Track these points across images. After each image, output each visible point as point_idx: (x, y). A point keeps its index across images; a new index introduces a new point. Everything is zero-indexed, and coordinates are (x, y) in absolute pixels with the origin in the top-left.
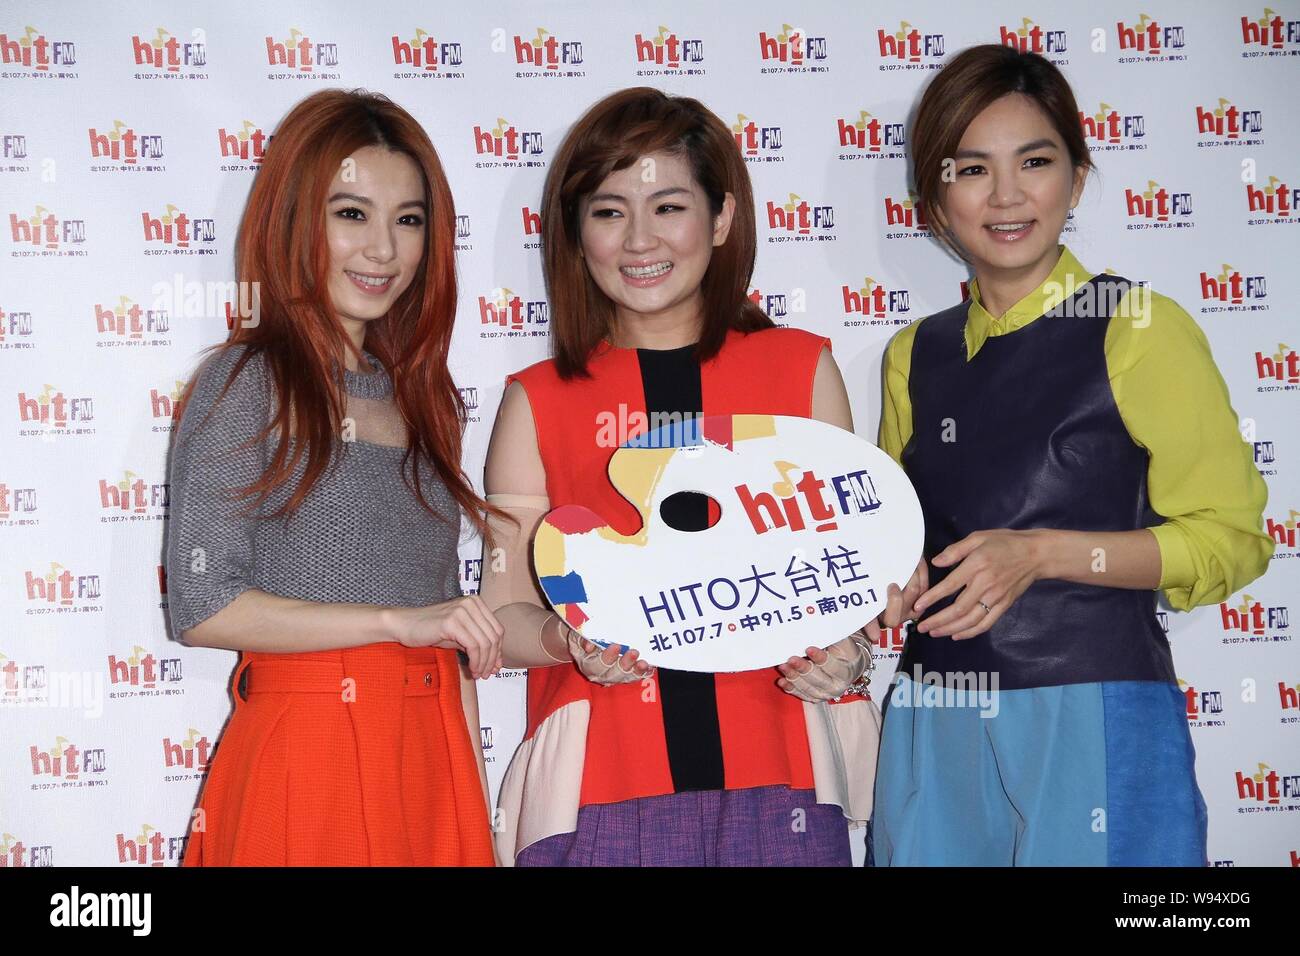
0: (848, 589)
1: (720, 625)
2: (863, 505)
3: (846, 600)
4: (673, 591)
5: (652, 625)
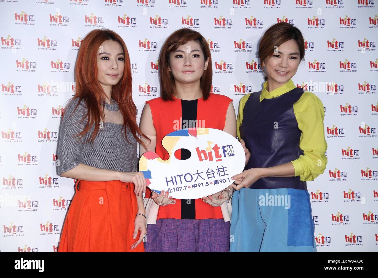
0: (222, 178)
1: (186, 186)
2: (230, 154)
3: (221, 181)
4: (175, 176)
5: (168, 186)
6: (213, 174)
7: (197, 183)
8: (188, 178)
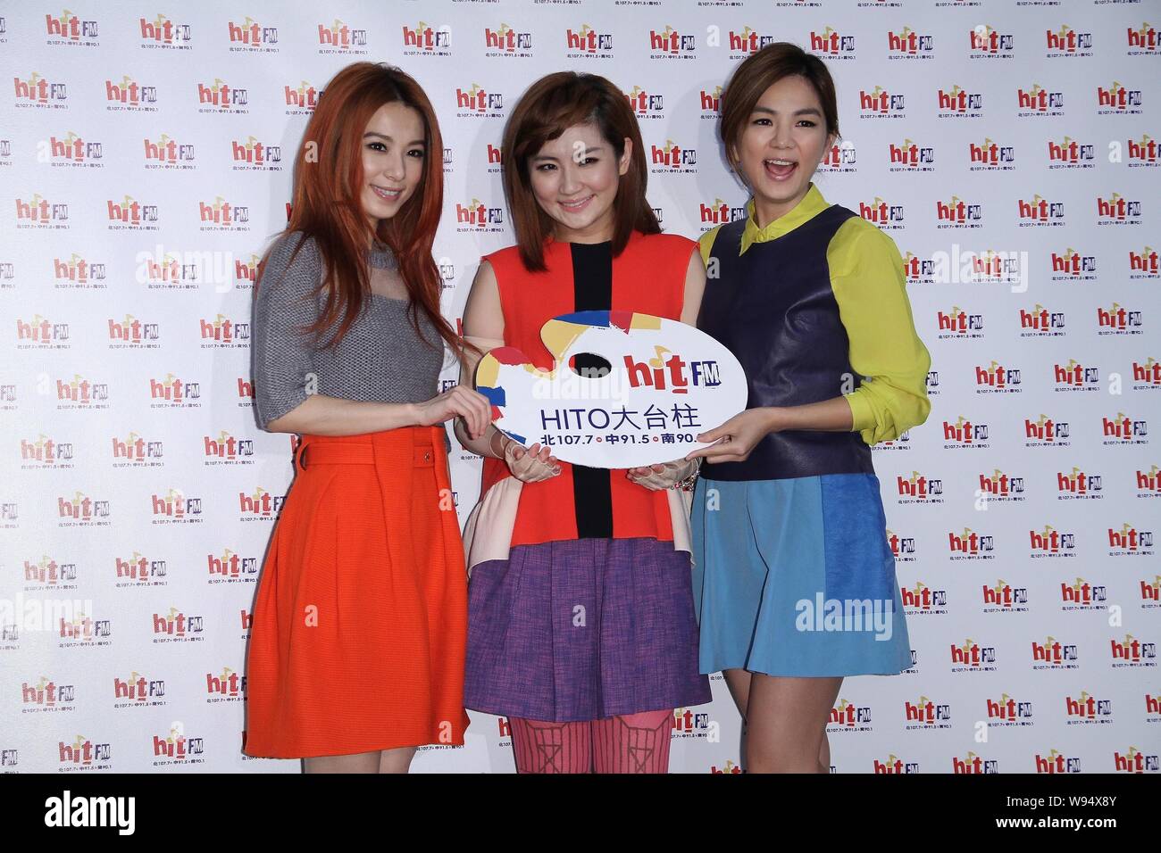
0: (684, 431)
1: (591, 437)
2: (708, 382)
3: (681, 437)
4: (565, 411)
5: (545, 428)
6: (663, 419)
7: (618, 433)
8: (599, 419)
